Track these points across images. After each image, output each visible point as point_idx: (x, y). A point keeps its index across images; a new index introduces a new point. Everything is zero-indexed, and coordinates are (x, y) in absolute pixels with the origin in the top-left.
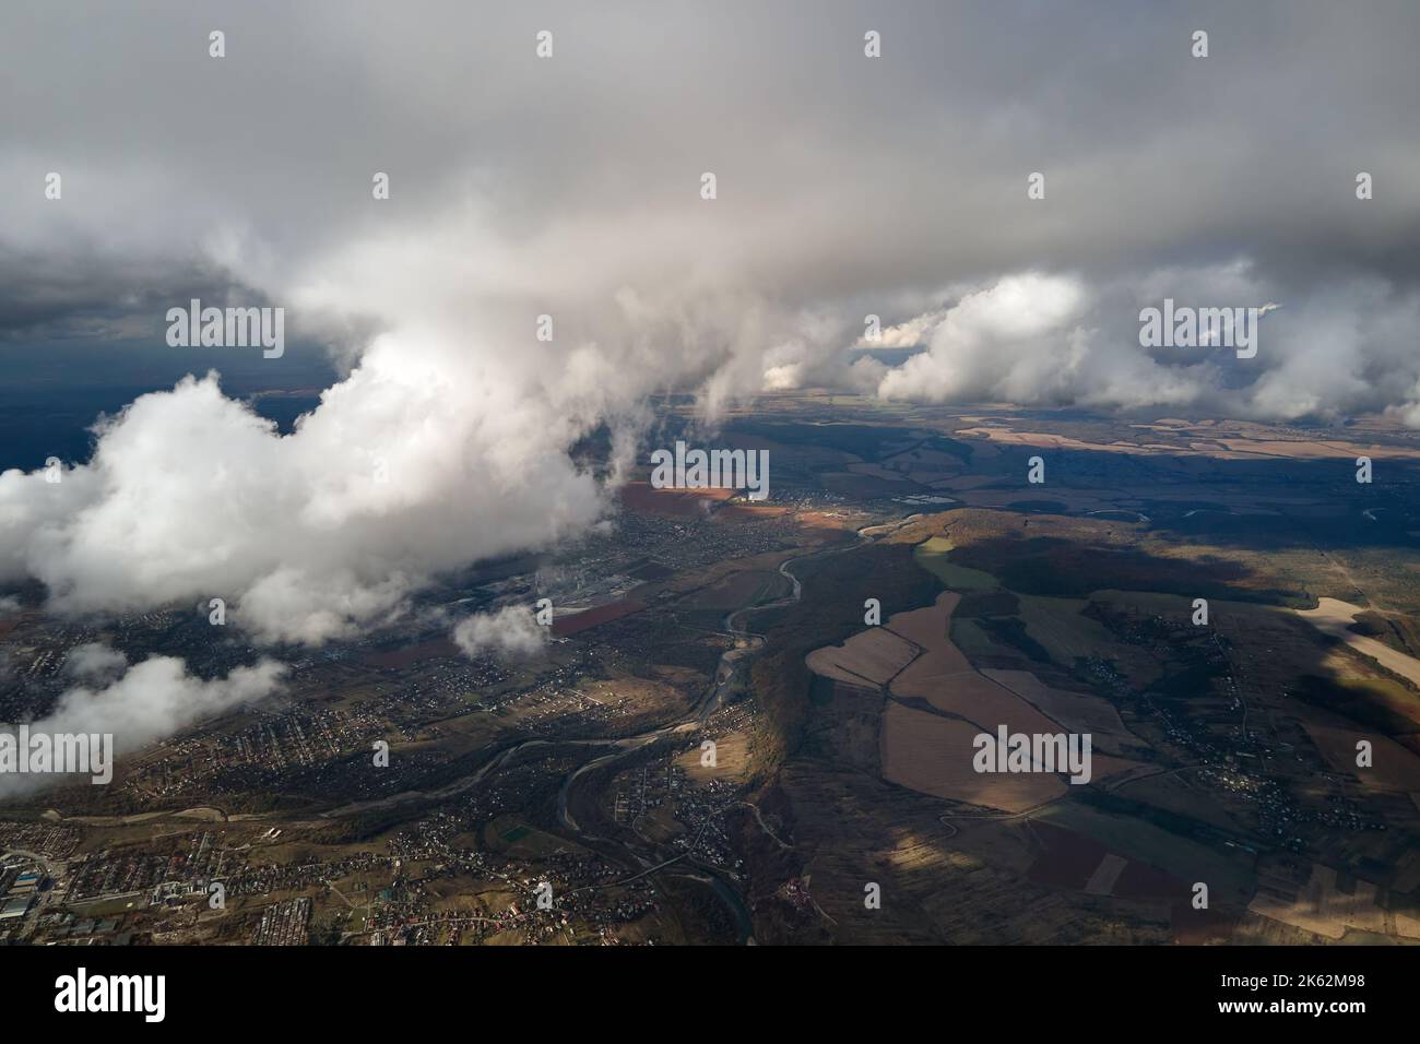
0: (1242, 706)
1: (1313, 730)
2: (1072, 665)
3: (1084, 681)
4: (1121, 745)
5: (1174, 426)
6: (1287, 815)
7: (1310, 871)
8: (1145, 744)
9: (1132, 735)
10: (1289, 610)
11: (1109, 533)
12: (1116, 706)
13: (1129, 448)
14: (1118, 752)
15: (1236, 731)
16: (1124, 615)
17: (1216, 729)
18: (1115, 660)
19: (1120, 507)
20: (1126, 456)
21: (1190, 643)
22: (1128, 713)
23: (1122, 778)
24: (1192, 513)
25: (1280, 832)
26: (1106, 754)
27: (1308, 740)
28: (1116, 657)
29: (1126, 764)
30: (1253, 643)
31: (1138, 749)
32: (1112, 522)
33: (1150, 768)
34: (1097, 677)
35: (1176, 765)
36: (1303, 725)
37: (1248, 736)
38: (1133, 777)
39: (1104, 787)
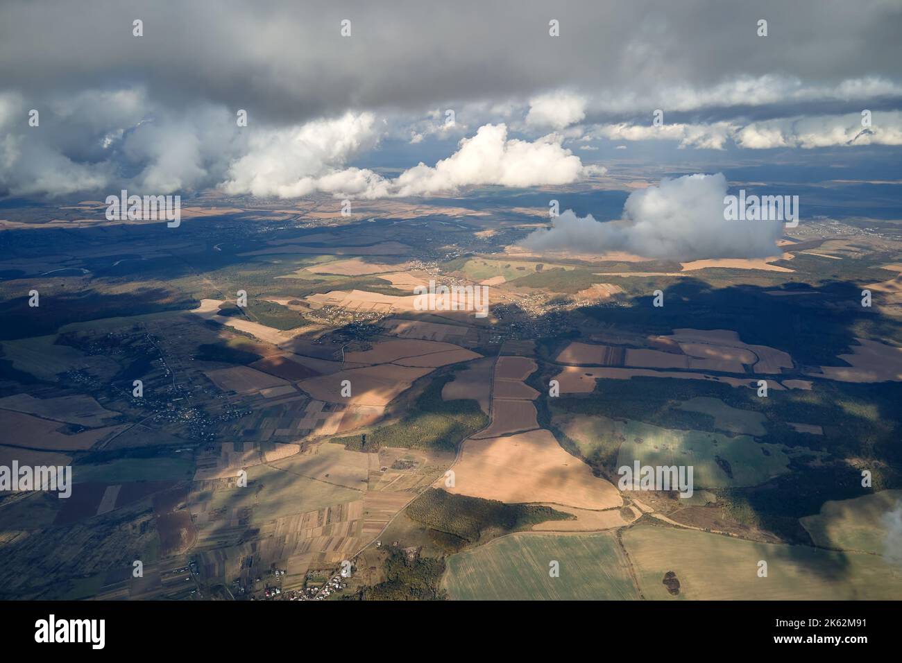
0: (171, 372)
1: (209, 374)
2: (57, 379)
3: (67, 387)
4: (103, 419)
5: (92, 206)
6: (204, 424)
7: (220, 448)
8: (119, 414)
9: (109, 411)
10: (186, 312)
11: (63, 285)
12: (94, 397)
13: (64, 225)
14: (103, 424)
15: (170, 388)
16: (86, 338)
17: (159, 391)
18: (87, 368)
19: (66, 266)
20: (61, 230)
21: (134, 345)
22: (103, 398)
23: (107, 439)
24: (117, 263)
25: (202, 434)
26: (94, 428)
27: (208, 380)
28: (87, 366)
29: (109, 430)
30: (170, 335)
31: (114, 418)
32: (63, 278)
33: (124, 427)
34: (77, 382)
35: (140, 419)
36: (204, 373)
37: (177, 389)
38: (115, 435)
39: (97, 449)
